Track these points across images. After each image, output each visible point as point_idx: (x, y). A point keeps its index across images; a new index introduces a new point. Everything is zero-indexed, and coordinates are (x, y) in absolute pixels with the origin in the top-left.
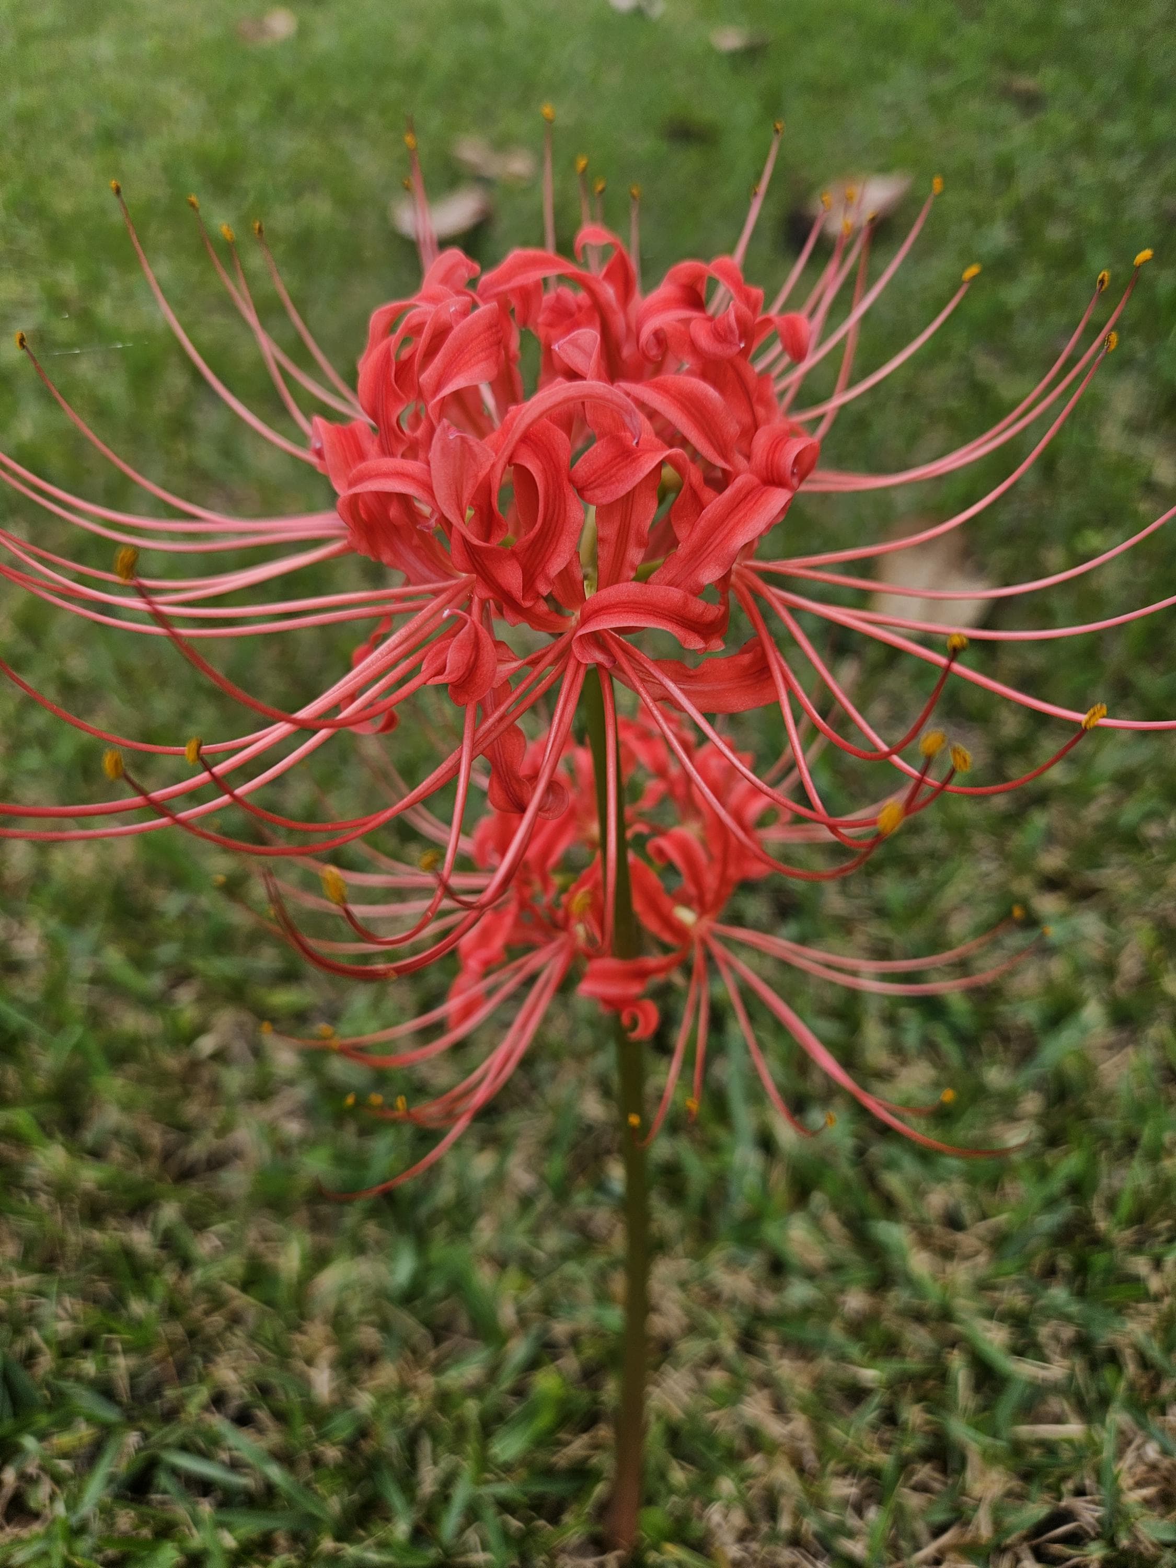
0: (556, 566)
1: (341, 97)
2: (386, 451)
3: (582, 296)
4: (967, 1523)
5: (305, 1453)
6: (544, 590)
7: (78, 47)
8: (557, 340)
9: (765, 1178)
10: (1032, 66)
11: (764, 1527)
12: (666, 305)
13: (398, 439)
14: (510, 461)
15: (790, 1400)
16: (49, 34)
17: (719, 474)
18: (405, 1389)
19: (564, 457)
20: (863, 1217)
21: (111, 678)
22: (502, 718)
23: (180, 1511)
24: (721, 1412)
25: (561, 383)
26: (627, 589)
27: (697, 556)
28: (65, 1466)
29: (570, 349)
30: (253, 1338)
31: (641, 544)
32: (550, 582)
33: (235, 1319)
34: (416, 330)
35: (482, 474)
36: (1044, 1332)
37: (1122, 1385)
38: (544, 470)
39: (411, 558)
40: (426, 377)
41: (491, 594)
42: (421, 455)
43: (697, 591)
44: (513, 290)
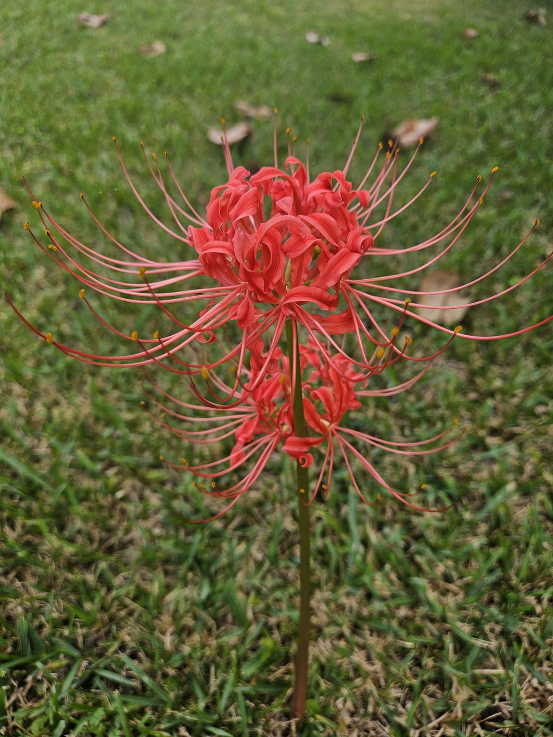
0: (276, 280)
1: (186, 81)
2: (216, 239)
3: (287, 183)
4: (452, 712)
5: (160, 673)
6: (272, 288)
7: (68, 56)
8: (278, 200)
9: (364, 558)
10: (496, 70)
11: (362, 711)
12: (318, 187)
13: (221, 234)
14: (261, 243)
15: (373, 655)
16: (56, 50)
17: (335, 248)
18: (204, 646)
19: (279, 241)
20: (408, 575)
21: (80, 334)
22: (255, 334)
23: (105, 696)
24: (344, 660)
25: (278, 216)
26: (301, 288)
27: (326, 277)
28: (54, 675)
29: (282, 204)
30: (138, 621)
31: (307, 272)
32: (274, 285)
33: (131, 614)
34: (228, 196)
35: (251, 247)
36: (487, 628)
37: (522, 652)
38: (273, 246)
39: (224, 277)
40: (232, 213)
41: (253, 289)
42: (229, 240)
43: (327, 289)
44: (262, 182)
